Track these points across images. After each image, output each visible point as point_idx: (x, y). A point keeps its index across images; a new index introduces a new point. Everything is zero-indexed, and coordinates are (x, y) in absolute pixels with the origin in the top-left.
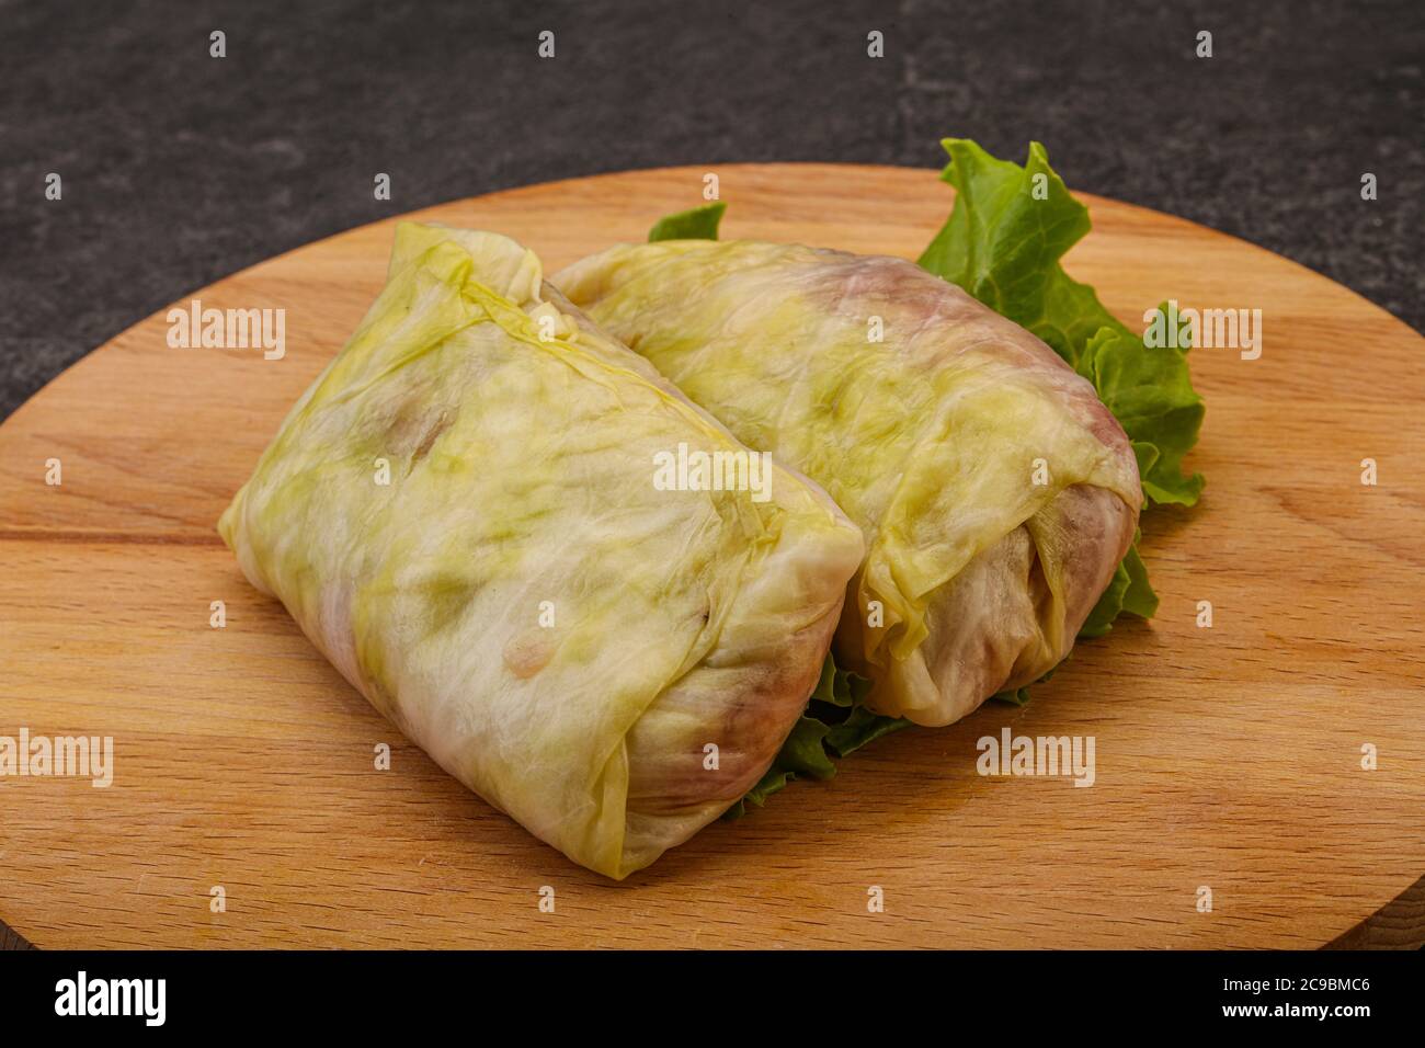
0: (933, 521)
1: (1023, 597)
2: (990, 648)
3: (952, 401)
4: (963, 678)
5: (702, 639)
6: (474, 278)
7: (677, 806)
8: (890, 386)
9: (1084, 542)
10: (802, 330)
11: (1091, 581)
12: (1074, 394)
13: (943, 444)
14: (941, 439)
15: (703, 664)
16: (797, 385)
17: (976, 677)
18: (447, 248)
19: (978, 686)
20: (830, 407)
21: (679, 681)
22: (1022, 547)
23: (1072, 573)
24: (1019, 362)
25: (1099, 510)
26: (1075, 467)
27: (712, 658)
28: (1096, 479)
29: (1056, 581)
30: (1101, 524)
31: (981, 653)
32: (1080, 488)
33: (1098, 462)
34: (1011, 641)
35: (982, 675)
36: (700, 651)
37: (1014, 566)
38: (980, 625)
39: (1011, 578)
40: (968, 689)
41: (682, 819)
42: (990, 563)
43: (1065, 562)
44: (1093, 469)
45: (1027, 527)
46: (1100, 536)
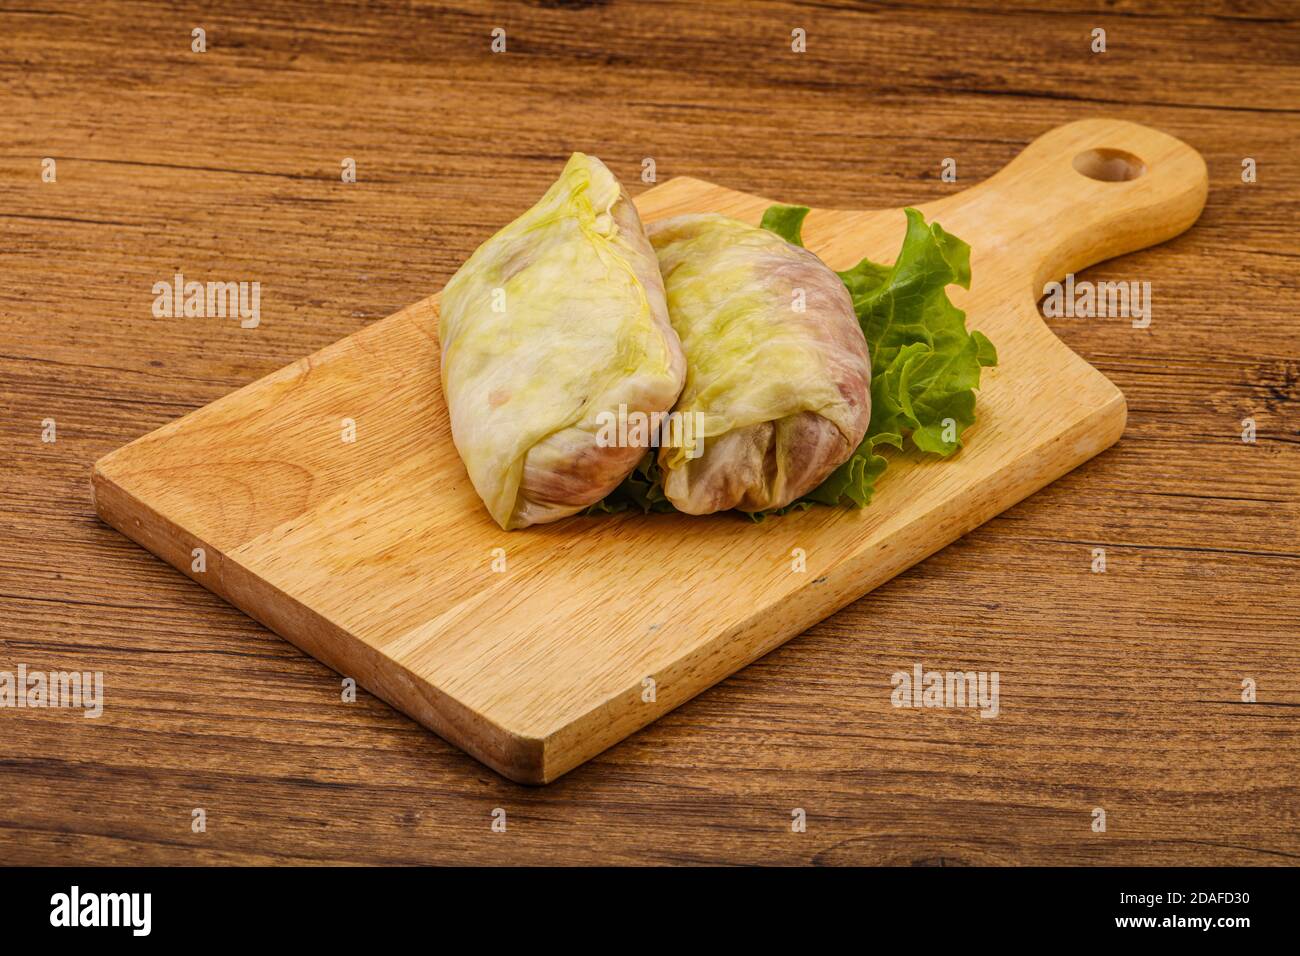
0: (724, 403)
1: (757, 461)
2: (727, 481)
3: (767, 344)
4: (707, 490)
5: (578, 413)
6: (585, 193)
7: (543, 500)
8: (751, 327)
9: (804, 444)
10: (737, 285)
11: (805, 466)
12: (842, 365)
13: (750, 365)
14: (751, 361)
15: (573, 425)
16: (714, 311)
17: (716, 494)
18: (582, 172)
19: (716, 499)
20: (720, 328)
21: (557, 431)
22: (768, 433)
23: (794, 459)
24: (820, 338)
25: (820, 431)
26: (813, 402)
27: (579, 424)
28: (824, 412)
29: (781, 461)
30: (817, 437)
31: (720, 482)
32: (812, 415)
33: (830, 405)
34: (741, 483)
35: (719, 495)
36: (573, 419)
37: (758, 444)
38: (723, 467)
39: (753, 449)
40: (708, 499)
41: (544, 509)
42: (743, 436)
43: (790, 451)
44: (826, 406)
45: (774, 424)
46: (816, 444)
